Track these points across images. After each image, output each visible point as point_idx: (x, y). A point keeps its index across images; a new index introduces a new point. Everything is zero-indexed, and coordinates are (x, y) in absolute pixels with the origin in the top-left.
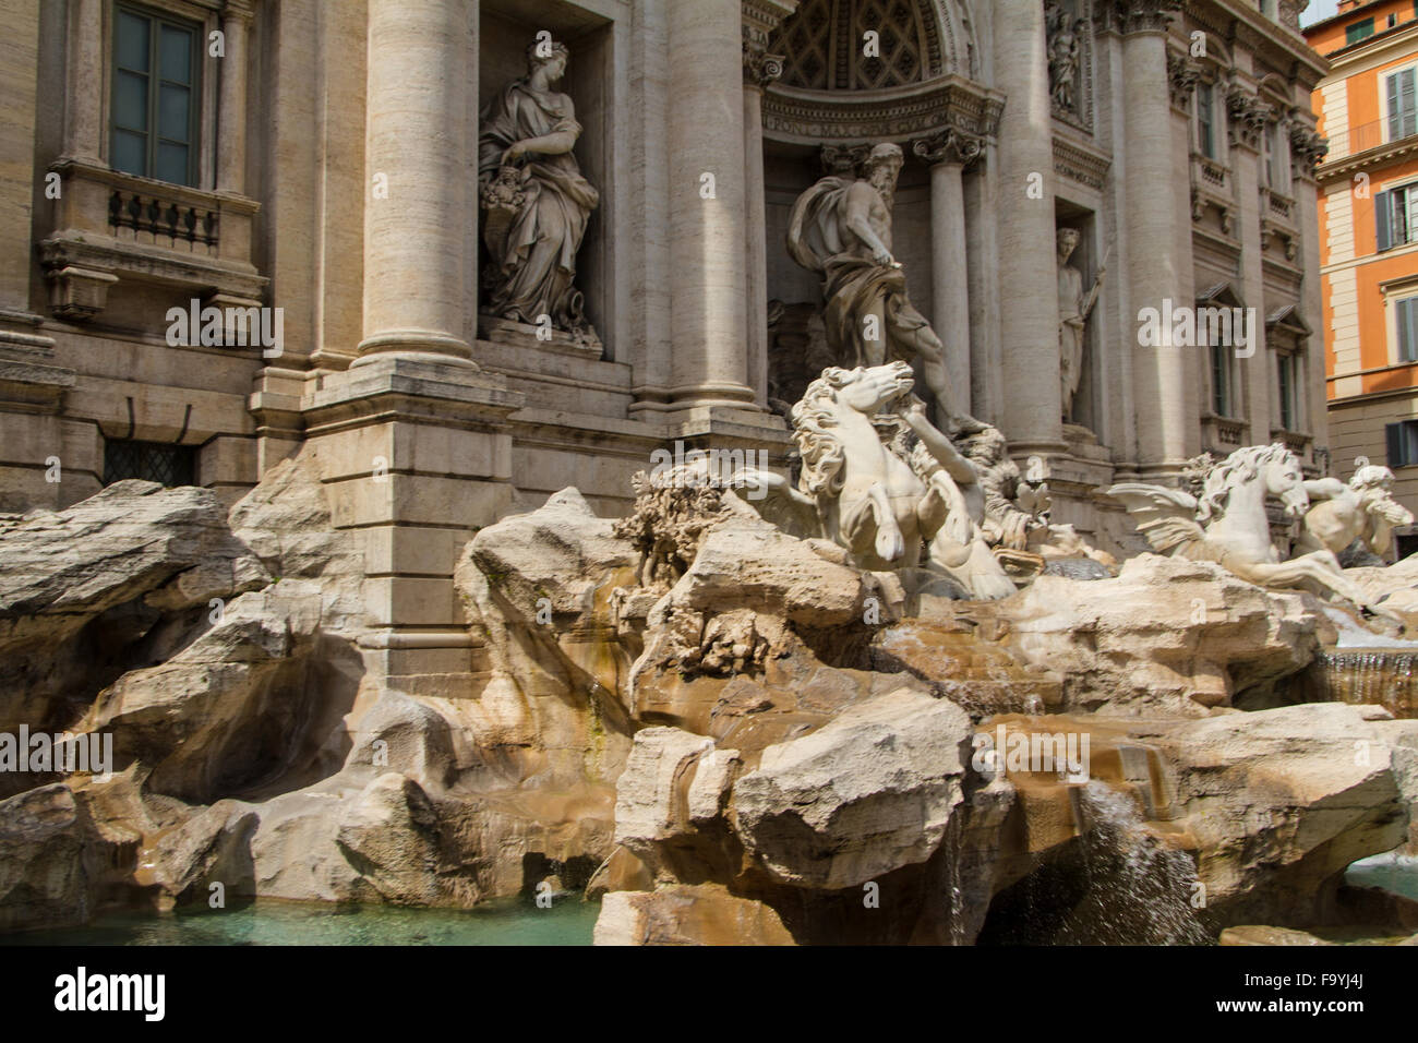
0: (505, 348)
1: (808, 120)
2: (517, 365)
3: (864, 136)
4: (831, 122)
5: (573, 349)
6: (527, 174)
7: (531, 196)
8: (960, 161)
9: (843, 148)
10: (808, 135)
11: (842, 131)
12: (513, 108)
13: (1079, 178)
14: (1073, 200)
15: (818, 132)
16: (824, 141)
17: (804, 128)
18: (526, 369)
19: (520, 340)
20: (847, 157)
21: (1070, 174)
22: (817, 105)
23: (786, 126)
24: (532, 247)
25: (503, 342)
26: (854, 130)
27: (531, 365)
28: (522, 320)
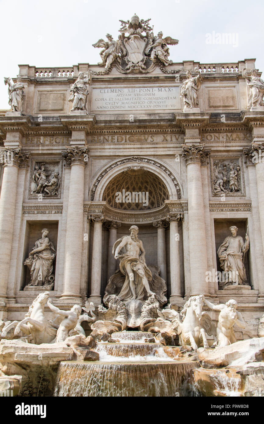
0: (26, 291)
1: (151, 217)
2: (29, 294)
3: (162, 217)
4: (155, 216)
5: (43, 289)
6: (35, 256)
7: (34, 260)
8: (174, 220)
9: (158, 222)
10: (151, 220)
11: (158, 217)
12: (36, 243)
13: (237, 210)
14: (235, 217)
15: (153, 219)
16: (153, 221)
17: (150, 219)
18: (31, 295)
19: (29, 289)
20: (159, 223)
21: (233, 210)
22: (151, 213)
23: (145, 220)
24: (34, 270)
25: (26, 290)
26: (160, 216)
27: (32, 294)
28: (32, 285)
